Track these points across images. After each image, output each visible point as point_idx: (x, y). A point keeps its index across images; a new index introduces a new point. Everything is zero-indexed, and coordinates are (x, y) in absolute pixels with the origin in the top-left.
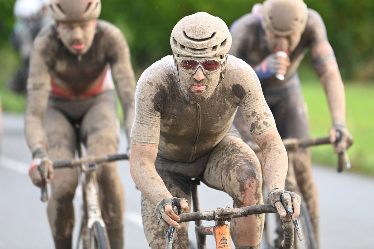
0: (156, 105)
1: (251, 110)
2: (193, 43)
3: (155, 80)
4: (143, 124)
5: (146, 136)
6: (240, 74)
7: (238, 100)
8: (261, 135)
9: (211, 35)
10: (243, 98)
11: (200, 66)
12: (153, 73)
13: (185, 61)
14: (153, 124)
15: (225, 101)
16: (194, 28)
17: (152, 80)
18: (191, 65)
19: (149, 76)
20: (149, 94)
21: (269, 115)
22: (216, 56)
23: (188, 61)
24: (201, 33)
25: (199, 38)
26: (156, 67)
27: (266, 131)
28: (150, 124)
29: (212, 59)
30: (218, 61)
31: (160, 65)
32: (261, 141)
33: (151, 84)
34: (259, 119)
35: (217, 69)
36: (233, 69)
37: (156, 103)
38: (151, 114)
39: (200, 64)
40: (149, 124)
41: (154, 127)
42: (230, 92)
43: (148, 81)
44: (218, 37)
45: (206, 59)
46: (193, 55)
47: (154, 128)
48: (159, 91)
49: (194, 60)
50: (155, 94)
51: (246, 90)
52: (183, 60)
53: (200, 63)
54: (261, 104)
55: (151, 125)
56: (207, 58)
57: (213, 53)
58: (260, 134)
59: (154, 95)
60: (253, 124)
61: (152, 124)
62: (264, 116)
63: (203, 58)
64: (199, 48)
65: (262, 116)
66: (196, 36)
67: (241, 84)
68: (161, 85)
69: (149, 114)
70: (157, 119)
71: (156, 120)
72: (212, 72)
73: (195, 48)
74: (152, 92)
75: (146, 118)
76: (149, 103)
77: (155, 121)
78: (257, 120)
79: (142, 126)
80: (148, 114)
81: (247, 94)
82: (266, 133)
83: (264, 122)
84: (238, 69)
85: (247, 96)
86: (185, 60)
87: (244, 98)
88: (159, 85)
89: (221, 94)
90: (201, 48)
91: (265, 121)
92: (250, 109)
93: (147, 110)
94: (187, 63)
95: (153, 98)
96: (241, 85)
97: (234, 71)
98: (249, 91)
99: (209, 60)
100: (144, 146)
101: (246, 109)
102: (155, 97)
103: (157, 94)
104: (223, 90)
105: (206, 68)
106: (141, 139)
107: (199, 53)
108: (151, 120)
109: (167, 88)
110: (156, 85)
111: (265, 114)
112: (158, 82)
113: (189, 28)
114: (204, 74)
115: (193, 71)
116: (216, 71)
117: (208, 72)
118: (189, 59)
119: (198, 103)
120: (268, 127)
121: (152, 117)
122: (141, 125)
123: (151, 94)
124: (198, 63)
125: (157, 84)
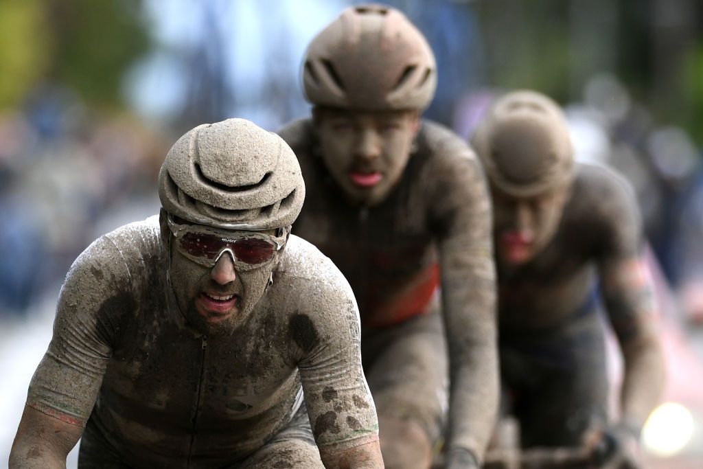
0: (103, 327)
1: (325, 383)
2: (217, 195)
3: (111, 266)
4: (62, 365)
5: (61, 394)
6: (314, 292)
7: (299, 352)
8: (338, 447)
9: (260, 179)
10: (311, 350)
11: (227, 252)
12: (111, 249)
13: (194, 235)
14: (85, 369)
15: (267, 347)
16: (221, 159)
17: (102, 264)
18: (205, 247)
19: (99, 256)
20: (89, 297)
21: (366, 405)
22: (266, 230)
23: (199, 236)
24: (238, 172)
25: (233, 182)
26: (122, 235)
27: (350, 441)
28: (79, 369)
29: (258, 237)
30: (271, 243)
31: (133, 232)
32: (337, 462)
33: (97, 273)
34: (339, 409)
35: (266, 261)
36: (302, 276)
37: (103, 322)
38: (86, 346)
39: (228, 245)
40: (75, 367)
41: (86, 377)
42: (282, 328)
43: (92, 266)
44: (276, 185)
45: (243, 234)
46: (215, 223)
47: (84, 380)
48: (114, 293)
49: (214, 235)
50: (102, 300)
51: (321, 331)
52: (188, 233)
53: (229, 243)
54: (352, 373)
55: (80, 372)
56: (246, 233)
57: (263, 221)
58: (335, 445)
59: (99, 303)
60: (322, 417)
61: (81, 370)
62: (352, 403)
63: (237, 233)
64: (231, 208)
65: (348, 403)
66: (227, 177)
67: (310, 315)
68: (123, 280)
69: (81, 345)
70: (97, 361)
71: (94, 363)
72: (254, 267)
73: (222, 206)
74: (97, 295)
75: (71, 352)
76: (86, 318)
77: (92, 364)
78: (333, 410)
79: (59, 368)
80: (77, 342)
81: (321, 344)
82: (350, 445)
83: (350, 419)
84: (314, 278)
85: (319, 348)
86: (192, 232)
87: (313, 350)
88: (118, 279)
89: (261, 328)
90: (235, 209)
91: (352, 415)
92: (321, 380)
93: (77, 333)
94: (198, 240)
95: (97, 309)
96: (310, 318)
97: (303, 281)
98: (328, 338)
99: (250, 237)
100: (52, 418)
101: (312, 379)
102: (103, 307)
103: (108, 300)
104: (268, 321)
105: (241, 256)
106: (49, 397)
107: (229, 219)
108: (84, 359)
109: (136, 289)
110: (109, 278)
111: (355, 400)
112: (116, 272)
113: (210, 158)
114: (235, 270)
115: (209, 261)
116: (264, 266)
117: (246, 266)
118: (203, 231)
119: (205, 337)
120: (357, 431)
121: (86, 353)
122: (57, 364)
123: (93, 300)
124: (224, 244)
125: (113, 276)
